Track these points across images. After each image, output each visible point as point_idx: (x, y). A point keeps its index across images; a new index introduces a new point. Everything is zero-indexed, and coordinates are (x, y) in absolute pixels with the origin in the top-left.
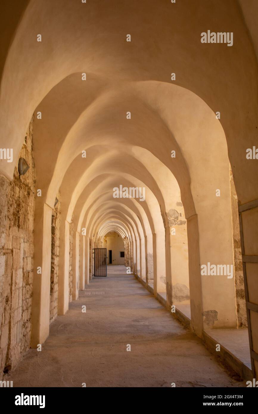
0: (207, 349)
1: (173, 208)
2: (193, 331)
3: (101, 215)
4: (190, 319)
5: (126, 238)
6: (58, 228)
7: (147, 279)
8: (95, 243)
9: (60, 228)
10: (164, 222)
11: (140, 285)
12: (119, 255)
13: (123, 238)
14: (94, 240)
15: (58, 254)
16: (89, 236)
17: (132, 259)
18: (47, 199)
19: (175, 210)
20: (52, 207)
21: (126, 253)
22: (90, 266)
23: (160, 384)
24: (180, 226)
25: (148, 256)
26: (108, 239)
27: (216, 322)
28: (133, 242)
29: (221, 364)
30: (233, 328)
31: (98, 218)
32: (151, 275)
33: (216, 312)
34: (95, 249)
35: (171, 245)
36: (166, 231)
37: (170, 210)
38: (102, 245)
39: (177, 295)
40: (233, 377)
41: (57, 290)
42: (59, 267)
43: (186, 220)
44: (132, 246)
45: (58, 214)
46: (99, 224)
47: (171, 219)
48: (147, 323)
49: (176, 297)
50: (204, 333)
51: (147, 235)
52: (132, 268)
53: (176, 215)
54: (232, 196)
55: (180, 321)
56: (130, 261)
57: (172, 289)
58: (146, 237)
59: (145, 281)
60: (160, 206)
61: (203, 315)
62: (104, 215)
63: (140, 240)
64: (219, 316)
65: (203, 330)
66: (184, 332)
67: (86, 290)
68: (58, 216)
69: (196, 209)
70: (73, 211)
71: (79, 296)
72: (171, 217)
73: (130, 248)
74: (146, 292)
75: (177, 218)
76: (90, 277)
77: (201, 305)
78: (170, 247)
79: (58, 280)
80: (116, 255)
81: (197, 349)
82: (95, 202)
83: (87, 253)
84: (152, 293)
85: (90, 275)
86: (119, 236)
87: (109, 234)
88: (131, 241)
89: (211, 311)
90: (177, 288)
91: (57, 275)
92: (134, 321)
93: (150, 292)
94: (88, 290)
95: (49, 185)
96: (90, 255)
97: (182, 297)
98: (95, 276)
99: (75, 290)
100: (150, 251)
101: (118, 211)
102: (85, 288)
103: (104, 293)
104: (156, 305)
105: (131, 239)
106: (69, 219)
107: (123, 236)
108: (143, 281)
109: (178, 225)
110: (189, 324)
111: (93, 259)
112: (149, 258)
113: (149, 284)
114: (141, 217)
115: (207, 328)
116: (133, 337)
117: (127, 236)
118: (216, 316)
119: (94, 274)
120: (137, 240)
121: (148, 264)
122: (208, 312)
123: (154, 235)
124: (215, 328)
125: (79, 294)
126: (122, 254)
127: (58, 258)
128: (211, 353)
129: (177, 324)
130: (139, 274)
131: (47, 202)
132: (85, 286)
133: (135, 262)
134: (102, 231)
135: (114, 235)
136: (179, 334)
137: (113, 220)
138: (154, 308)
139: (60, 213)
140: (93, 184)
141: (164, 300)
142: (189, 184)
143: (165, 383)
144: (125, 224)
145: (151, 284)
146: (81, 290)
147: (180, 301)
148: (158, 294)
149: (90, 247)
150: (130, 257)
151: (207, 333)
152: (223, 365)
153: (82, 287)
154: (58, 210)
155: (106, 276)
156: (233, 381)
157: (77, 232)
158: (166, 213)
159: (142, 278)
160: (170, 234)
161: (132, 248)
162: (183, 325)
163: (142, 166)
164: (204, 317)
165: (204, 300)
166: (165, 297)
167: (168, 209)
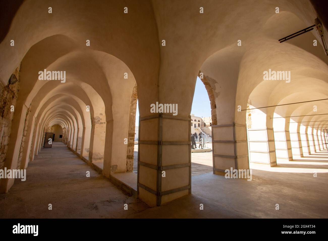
0: (112, 183)
1: (98, 116)
2: (104, 175)
3: (53, 115)
4: (103, 169)
5: (65, 128)
6: (28, 120)
7: (76, 149)
8: (46, 129)
9: (29, 120)
10: (92, 122)
11: (72, 153)
12: (59, 136)
13: (63, 128)
14: (46, 128)
15: (25, 135)
16: (44, 126)
17: (67, 139)
18: (26, 102)
19: (98, 117)
20: (28, 107)
21: (63, 135)
22: (42, 142)
23: (92, 204)
24: (100, 125)
25: (78, 138)
26: (53, 128)
27: (116, 170)
28: (69, 130)
29: (120, 189)
30: (124, 172)
31: (51, 117)
32: (79, 147)
33: (117, 166)
34: (46, 133)
35: (95, 133)
36: (92, 126)
37: (96, 117)
38: (50, 131)
39: (95, 158)
40: (127, 195)
41: (22, 156)
42: (25, 143)
43: (106, 122)
44: (68, 132)
45: (29, 112)
46: (50, 120)
47: (96, 121)
48: (78, 172)
49: (94, 159)
50: (110, 176)
51: (79, 127)
52: (67, 144)
53: (99, 119)
54: (130, 113)
55: (96, 170)
56: (66, 140)
57: (92, 155)
58: (78, 129)
59: (75, 150)
60: (91, 114)
61: (111, 167)
62: (54, 115)
63: (74, 130)
64: (118, 168)
65: (110, 174)
66: (99, 175)
67: (38, 155)
68: (29, 113)
69: (113, 118)
70: (39, 111)
71: (34, 159)
72: (96, 120)
73: (66, 133)
74: (75, 156)
75: (99, 121)
76: (41, 148)
77: (110, 162)
78: (94, 134)
79: (23, 150)
80: (57, 136)
81: (107, 183)
82: (52, 108)
83: (42, 134)
84: (80, 157)
85: (41, 146)
86: (60, 127)
87: (54, 126)
88: (68, 130)
89: (115, 165)
90: (95, 154)
91: (23, 147)
92: (71, 171)
93: (78, 156)
94: (40, 155)
95: (29, 94)
96: (43, 136)
97: (98, 159)
98: (44, 147)
99: (32, 156)
100: (81, 135)
101: (63, 114)
102: (38, 154)
103: (51, 157)
104: (82, 162)
105: (68, 129)
106: (36, 115)
107: (63, 127)
108: (74, 151)
109: (100, 124)
110: (102, 172)
111: (44, 138)
112: (79, 139)
113: (77, 152)
114: (77, 119)
115: (112, 174)
116: (72, 180)
117: (66, 127)
118: (117, 167)
119: (43, 146)
120: (72, 129)
121: (78, 142)
122: (113, 166)
123: (84, 128)
124: (116, 173)
125: (34, 157)
126: (61, 136)
127: (25, 137)
128: (115, 185)
129: (94, 172)
130: (71, 147)
131: (25, 104)
132: (38, 153)
133: (69, 140)
134: (51, 124)
135: (58, 126)
136: (97, 177)
137: (59, 118)
138: (81, 164)
139: (30, 111)
140: (53, 98)
141: (87, 160)
142: (112, 105)
143: (95, 203)
144: (66, 121)
145: (79, 152)
146: (35, 155)
147: (96, 161)
148: (83, 157)
149: (44, 132)
150: (66, 138)
151: (112, 175)
152: (121, 190)
153: (36, 153)
154: (30, 110)
155: (51, 147)
156: (127, 197)
157: (38, 123)
158: (94, 118)
159: (73, 149)
160: (95, 128)
161: (68, 133)
162: (98, 172)
163: (85, 93)
164: (111, 168)
165: (112, 161)
166: (87, 158)
167: (95, 116)
